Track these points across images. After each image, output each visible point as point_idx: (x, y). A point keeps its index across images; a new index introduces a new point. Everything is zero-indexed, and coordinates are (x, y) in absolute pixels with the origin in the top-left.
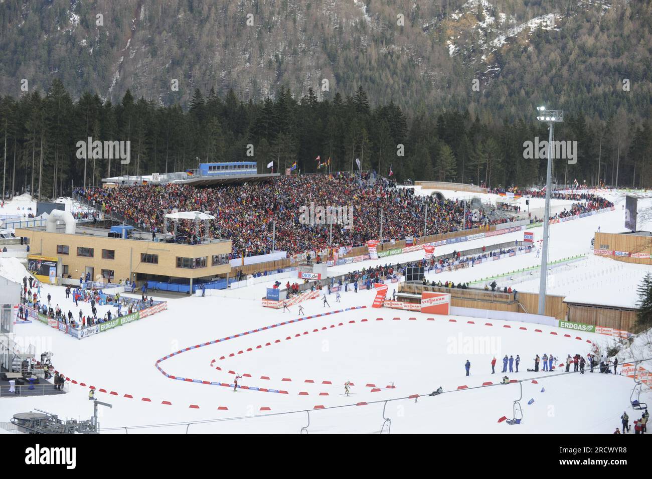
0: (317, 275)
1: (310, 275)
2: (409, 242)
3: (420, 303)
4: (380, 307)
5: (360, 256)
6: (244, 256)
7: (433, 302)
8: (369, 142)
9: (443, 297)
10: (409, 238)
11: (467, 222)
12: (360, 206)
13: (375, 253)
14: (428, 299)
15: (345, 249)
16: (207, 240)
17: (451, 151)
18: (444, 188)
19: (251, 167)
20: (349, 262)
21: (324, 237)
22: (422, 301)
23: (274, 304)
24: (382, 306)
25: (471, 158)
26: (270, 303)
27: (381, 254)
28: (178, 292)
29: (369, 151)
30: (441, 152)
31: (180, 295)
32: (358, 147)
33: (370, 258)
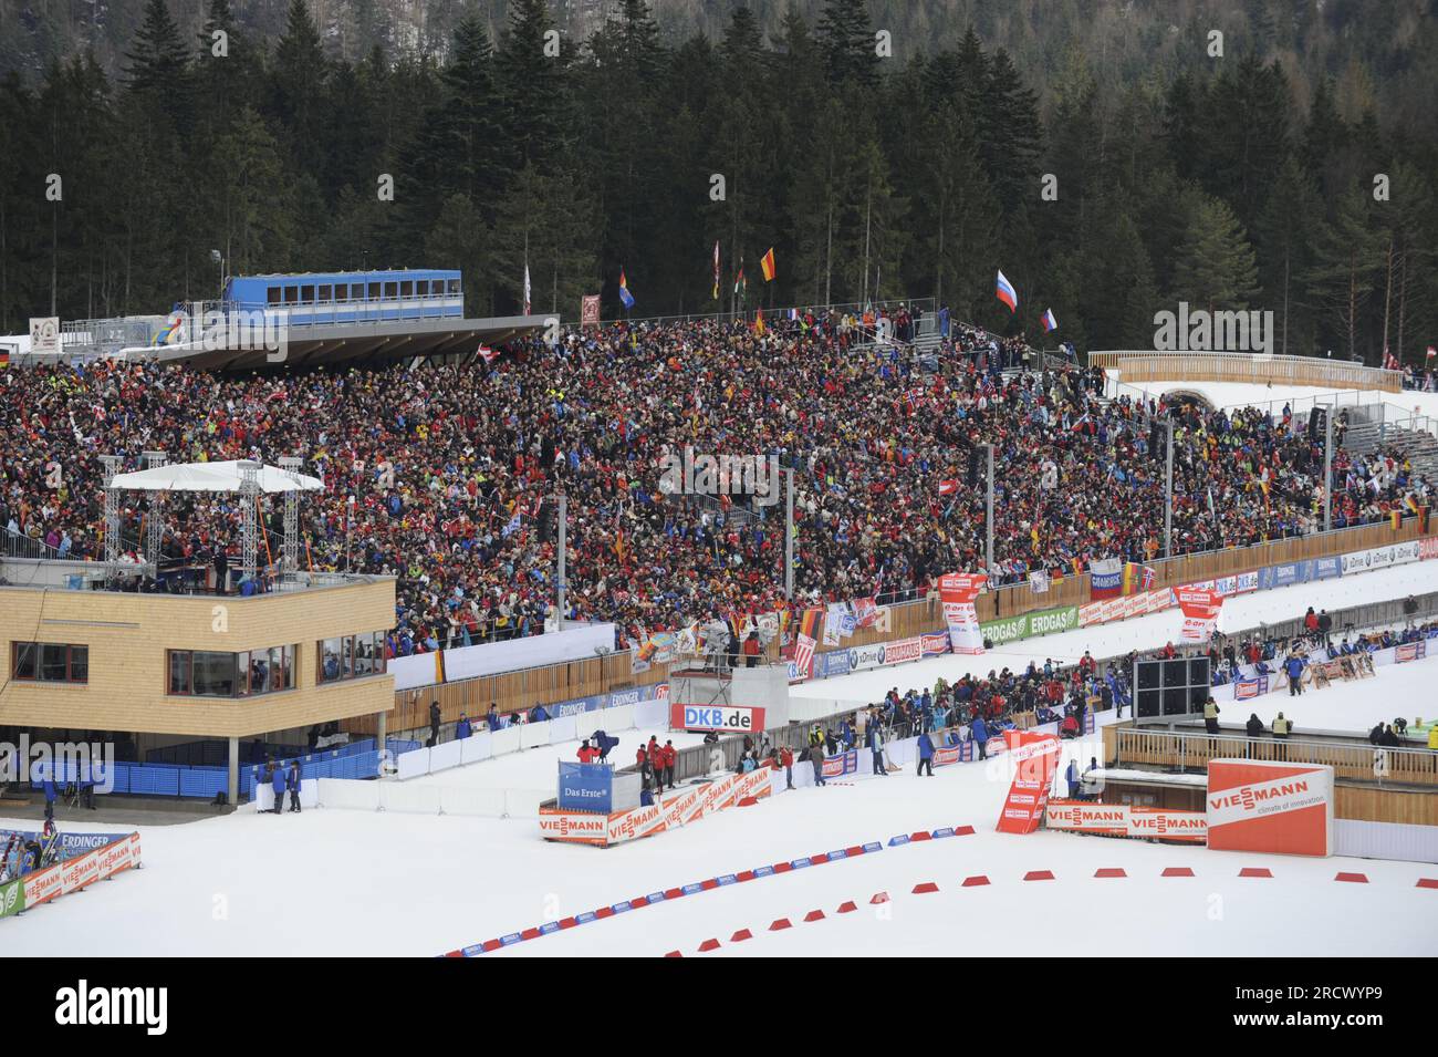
0: (748, 713)
1: (717, 715)
2: (1105, 583)
3: (1203, 809)
4: (1032, 830)
5: (909, 641)
6: (442, 646)
7: (1260, 804)
8: (892, 195)
9: (1300, 779)
10: (1104, 567)
11: (1337, 499)
12: (892, 442)
13: (971, 624)
14: (1236, 791)
15: (846, 611)
16: (293, 578)
17: (1237, 223)
18: (1212, 377)
19: (438, 288)
20: (868, 664)
21: (761, 564)
22: (1212, 797)
23: (590, 826)
24: (1040, 825)
25: (1319, 253)
26: (573, 825)
27: (995, 632)
28: (179, 798)
29: (895, 234)
30: (1193, 230)
31: (189, 810)
32: (850, 220)
33: (951, 649)
